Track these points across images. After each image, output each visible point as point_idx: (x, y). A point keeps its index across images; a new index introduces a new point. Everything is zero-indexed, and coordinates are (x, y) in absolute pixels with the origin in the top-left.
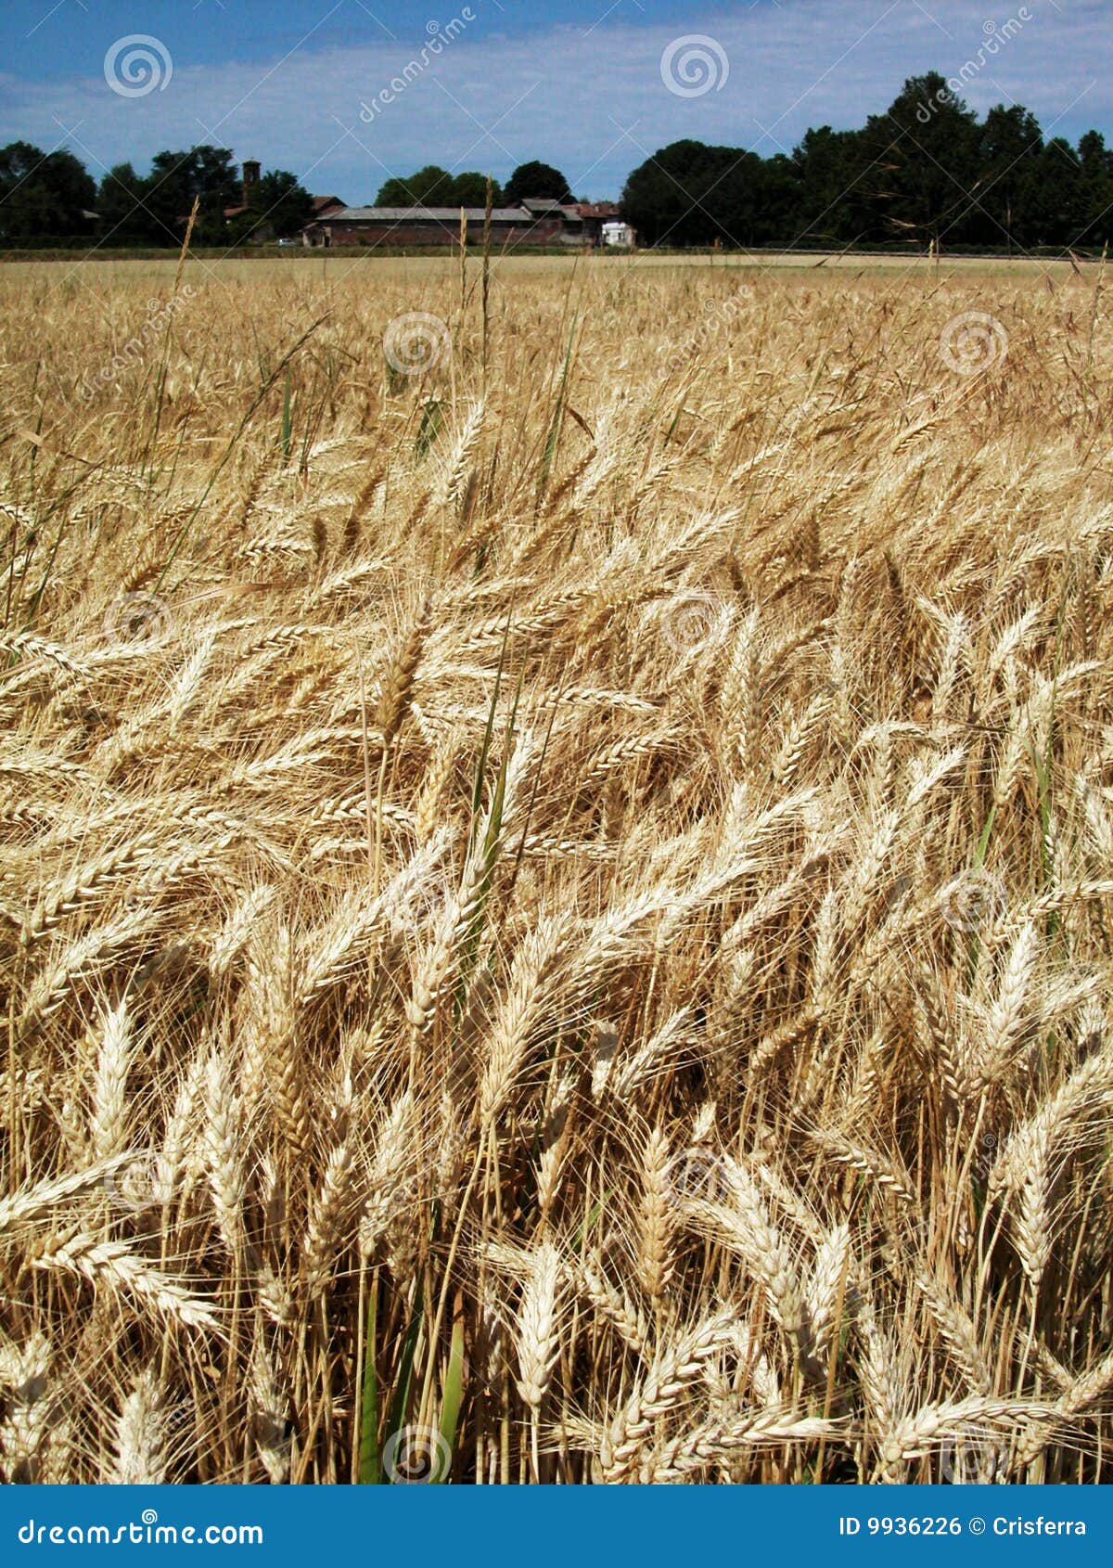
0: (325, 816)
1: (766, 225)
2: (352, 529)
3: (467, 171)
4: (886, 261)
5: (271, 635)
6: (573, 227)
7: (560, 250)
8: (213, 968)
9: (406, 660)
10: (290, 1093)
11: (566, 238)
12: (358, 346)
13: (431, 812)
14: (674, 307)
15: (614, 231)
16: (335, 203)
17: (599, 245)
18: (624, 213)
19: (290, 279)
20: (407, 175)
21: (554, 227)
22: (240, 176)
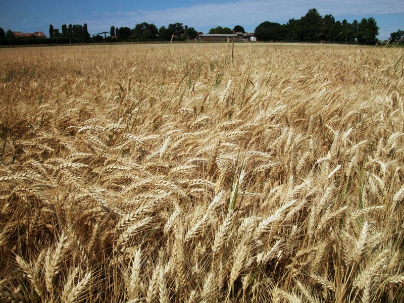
0: (194, 183)
1: (281, 37)
2: (202, 108)
3: (226, 27)
4: (305, 44)
5: (183, 135)
6: (245, 38)
7: (243, 42)
8: (164, 232)
9: (214, 155)
10: (182, 273)
11: (244, 40)
12: (205, 61)
13: (219, 186)
14: (265, 53)
15: (253, 38)
16: (201, 33)
17: (250, 41)
18: (255, 35)
19: (192, 48)
20: (215, 28)
21: (241, 37)
22: (184, 28)
